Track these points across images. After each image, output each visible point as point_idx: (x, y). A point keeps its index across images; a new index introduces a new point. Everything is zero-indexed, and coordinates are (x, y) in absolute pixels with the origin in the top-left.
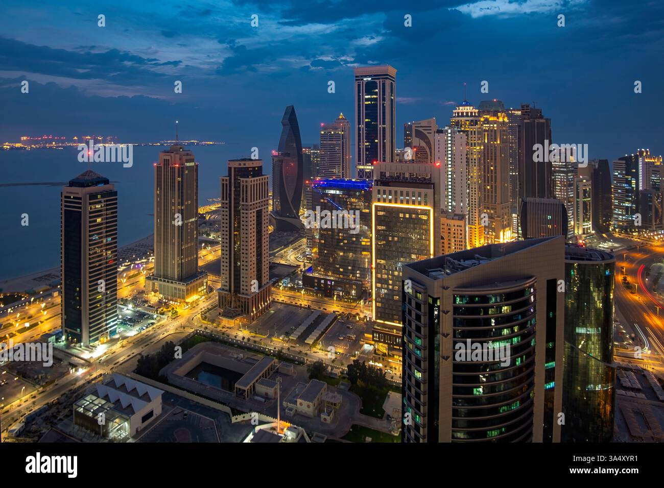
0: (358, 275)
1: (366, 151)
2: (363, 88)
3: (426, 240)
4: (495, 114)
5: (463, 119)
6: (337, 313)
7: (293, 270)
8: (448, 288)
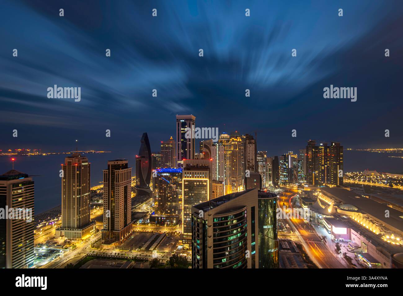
0: (177, 213)
2: (180, 125)
3: (206, 193)
4: (236, 138)
5: (223, 140)
6: (166, 233)
7: (145, 214)
8: (211, 215)
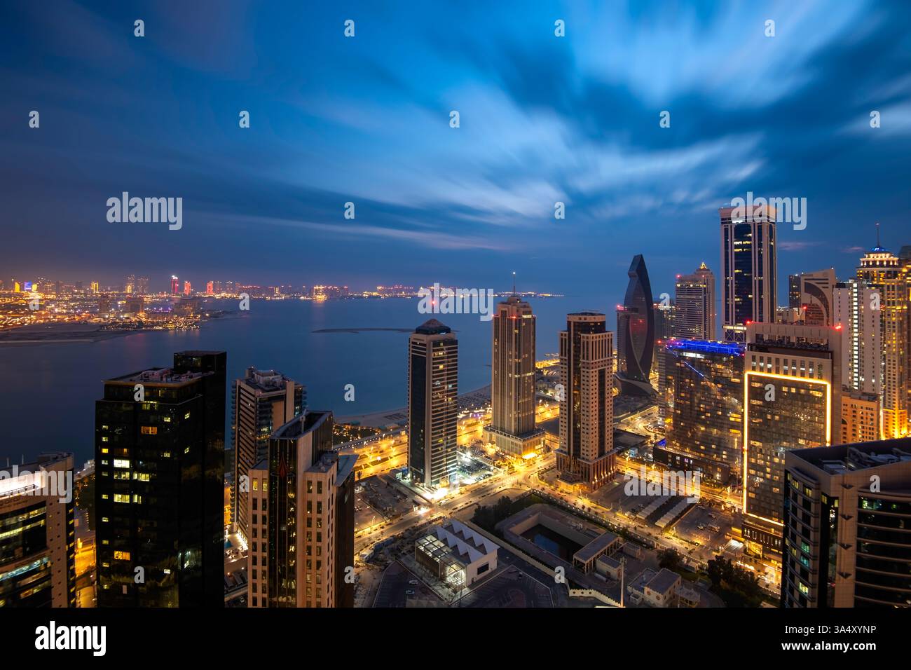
0: (724, 457)
1: (736, 308)
2: (732, 233)
3: (820, 422)
5: (875, 270)
7: (642, 440)
8: (850, 486)
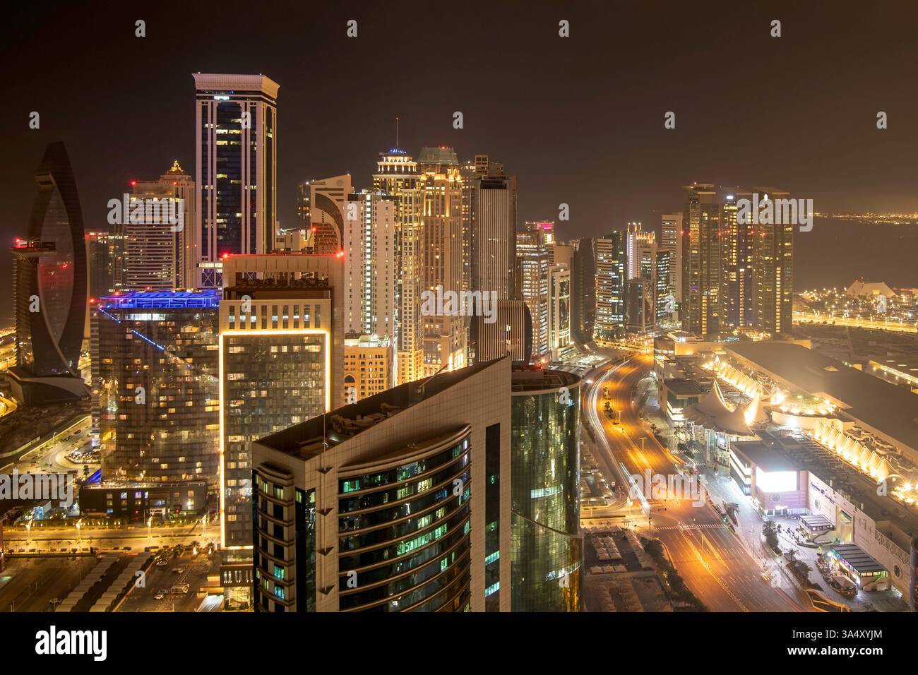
1: (218, 234)
2: (213, 114)
3: (318, 387)
4: (443, 170)
5: (393, 177)
6: (152, 550)
8: (329, 469)
